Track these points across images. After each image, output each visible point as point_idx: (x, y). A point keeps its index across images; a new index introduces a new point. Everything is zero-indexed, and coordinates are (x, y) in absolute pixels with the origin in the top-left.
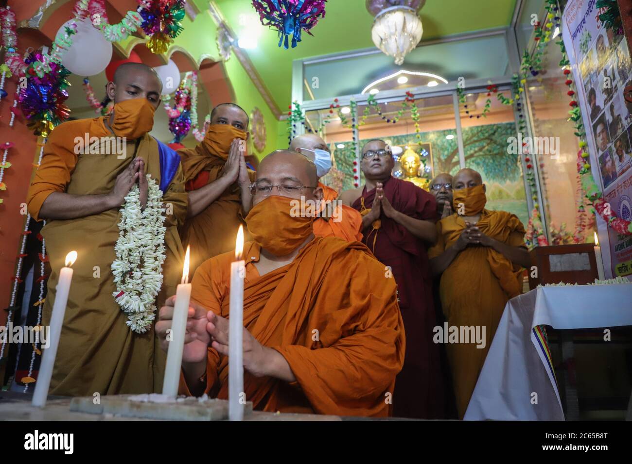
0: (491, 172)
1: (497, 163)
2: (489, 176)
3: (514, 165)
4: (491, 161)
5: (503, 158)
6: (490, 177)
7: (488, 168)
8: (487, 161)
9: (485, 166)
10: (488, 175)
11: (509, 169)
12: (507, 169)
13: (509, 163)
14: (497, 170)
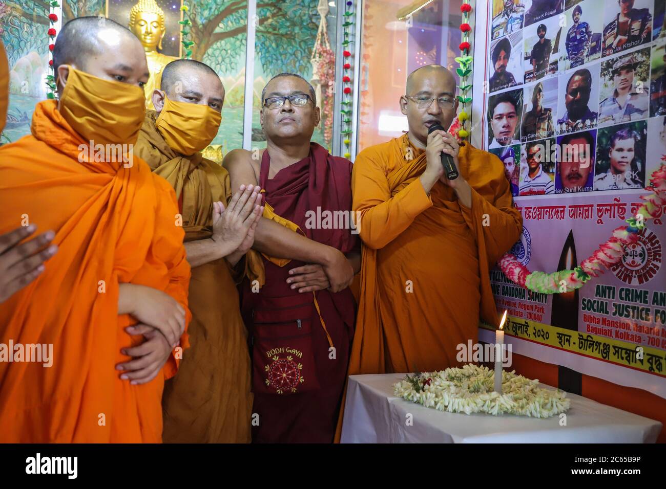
0: (271, 63)
1: (281, 51)
2: (267, 68)
3: (306, 60)
4: (274, 45)
5: (291, 45)
6: (269, 70)
7: (267, 55)
8: (267, 43)
9: (264, 51)
10: (265, 66)
11: (297, 64)
12: (295, 63)
13: (299, 55)
14: (279, 62)
